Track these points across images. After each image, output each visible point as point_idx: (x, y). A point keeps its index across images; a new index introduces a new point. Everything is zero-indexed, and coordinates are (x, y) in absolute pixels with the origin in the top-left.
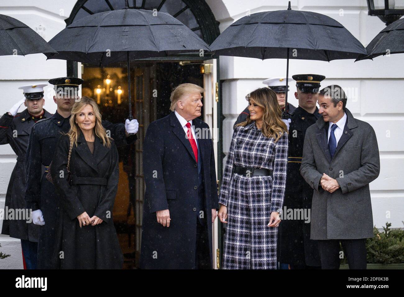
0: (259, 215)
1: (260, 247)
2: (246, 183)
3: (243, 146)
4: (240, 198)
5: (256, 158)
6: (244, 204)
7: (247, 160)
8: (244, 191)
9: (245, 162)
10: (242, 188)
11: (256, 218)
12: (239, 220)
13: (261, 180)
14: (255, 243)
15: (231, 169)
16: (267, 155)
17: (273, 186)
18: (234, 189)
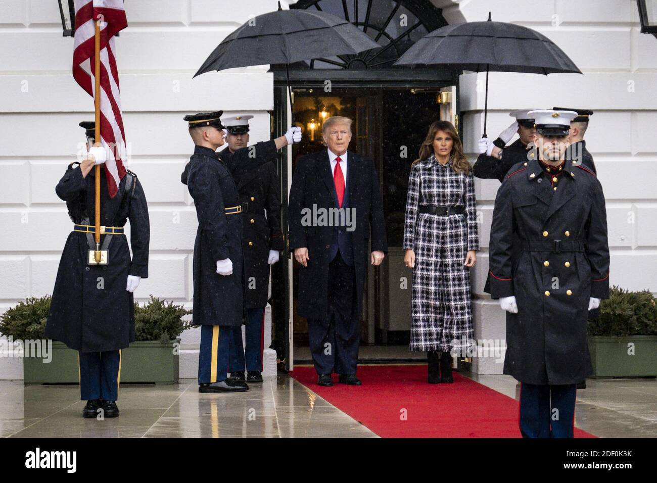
0: (458, 256)
1: (461, 290)
2: (444, 223)
4: (435, 239)
6: (440, 246)
7: (441, 199)
8: (441, 232)
9: (439, 201)
10: (438, 228)
12: (433, 263)
13: (458, 219)
14: (454, 286)
15: (416, 211)
17: (469, 222)
18: (427, 230)
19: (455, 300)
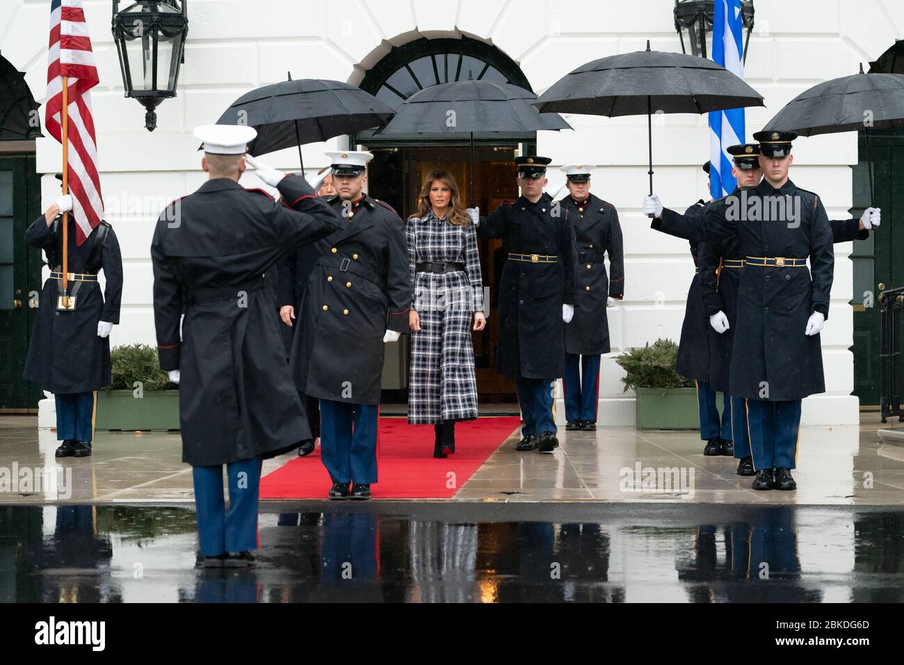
0: (455, 313)
3: (430, 240)
7: (437, 255)
9: (434, 258)
11: (452, 317)
12: (431, 326)
13: (456, 275)
14: (448, 345)
16: (460, 247)
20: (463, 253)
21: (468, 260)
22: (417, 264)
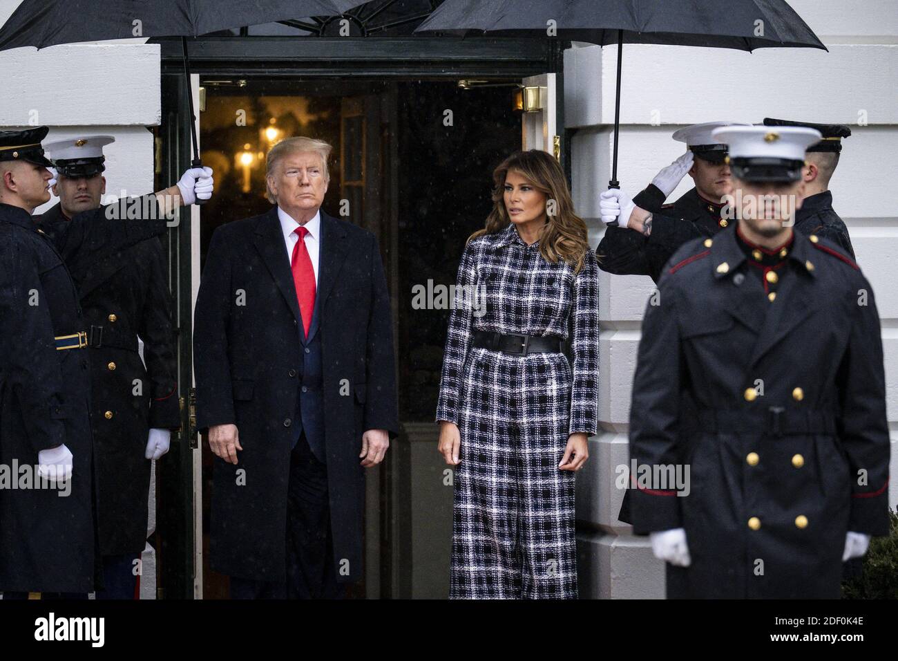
0: (545, 443)
1: (549, 517)
2: (515, 371)
3: (502, 283)
4: (496, 405)
5: (536, 310)
6: (506, 419)
7: (513, 316)
8: (508, 390)
9: (508, 320)
10: (502, 382)
11: (538, 450)
12: (494, 455)
13: (547, 362)
14: (536, 507)
15: (466, 340)
16: (560, 301)
17: (576, 372)
18: (480, 385)
19: (537, 539)
20: (568, 313)
21: (577, 331)
22: (473, 330)
